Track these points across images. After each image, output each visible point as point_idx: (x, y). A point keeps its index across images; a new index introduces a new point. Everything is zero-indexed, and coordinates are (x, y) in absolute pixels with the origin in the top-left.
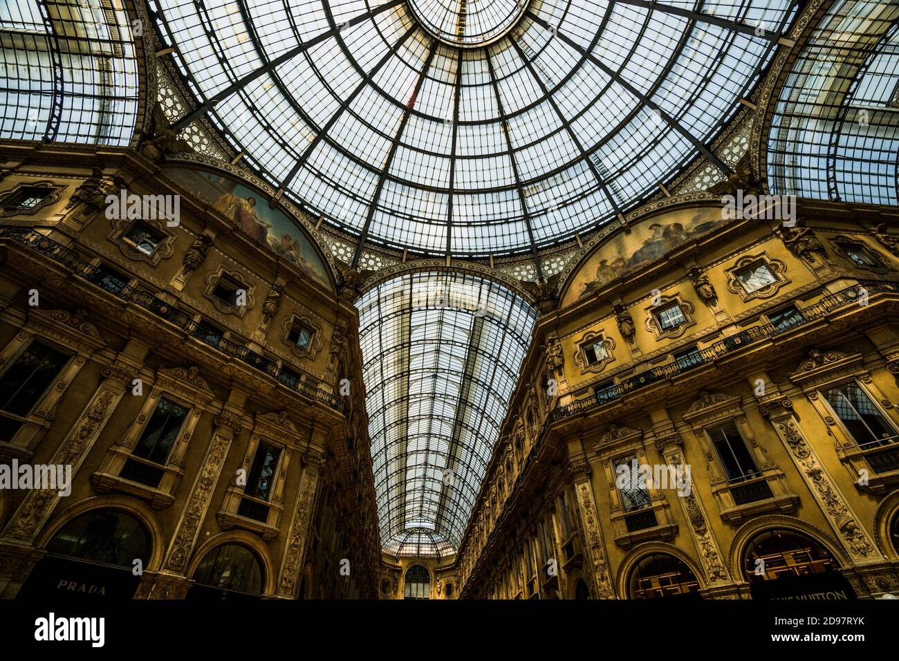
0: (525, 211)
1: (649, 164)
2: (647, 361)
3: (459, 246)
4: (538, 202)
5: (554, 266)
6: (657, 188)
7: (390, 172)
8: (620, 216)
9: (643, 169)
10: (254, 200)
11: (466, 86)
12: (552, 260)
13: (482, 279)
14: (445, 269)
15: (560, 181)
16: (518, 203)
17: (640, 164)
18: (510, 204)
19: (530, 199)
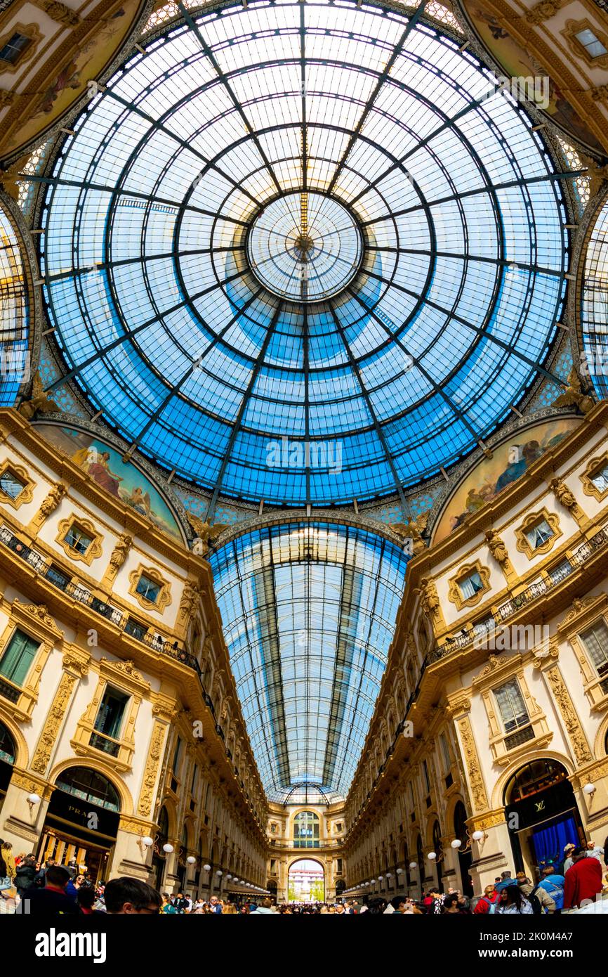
0: (387, 451)
1: (498, 389)
2: (522, 583)
3: (320, 494)
4: (399, 441)
5: (422, 504)
6: (509, 411)
7: (243, 424)
8: (481, 443)
9: (494, 395)
10: (109, 455)
11: (313, 336)
12: (420, 498)
13: (348, 527)
14: (306, 520)
15: (418, 417)
16: (378, 444)
17: (490, 391)
18: (370, 445)
19: (390, 439)
